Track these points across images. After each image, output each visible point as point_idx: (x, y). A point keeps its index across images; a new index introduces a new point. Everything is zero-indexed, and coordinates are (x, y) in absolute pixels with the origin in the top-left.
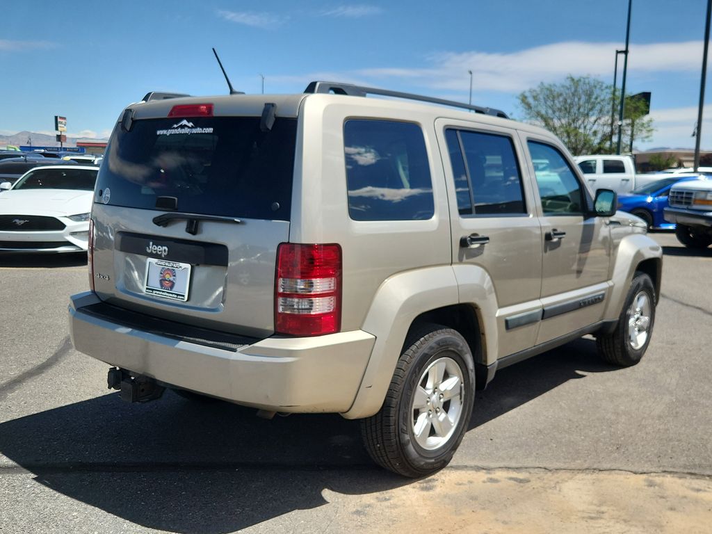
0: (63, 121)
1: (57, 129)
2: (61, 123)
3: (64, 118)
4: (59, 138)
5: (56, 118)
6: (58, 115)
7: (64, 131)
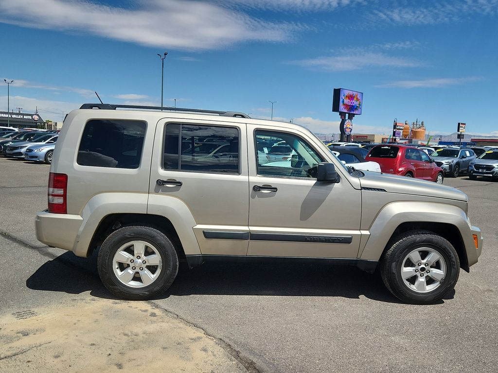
0: (464, 126)
1: (458, 131)
2: (462, 127)
3: (465, 124)
4: (460, 136)
5: (459, 124)
6: (461, 122)
7: (463, 132)
